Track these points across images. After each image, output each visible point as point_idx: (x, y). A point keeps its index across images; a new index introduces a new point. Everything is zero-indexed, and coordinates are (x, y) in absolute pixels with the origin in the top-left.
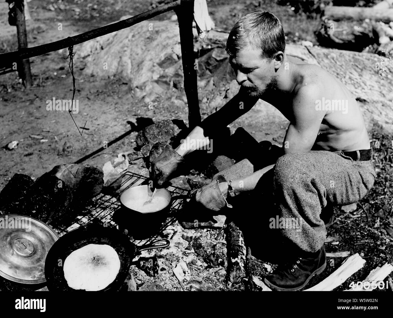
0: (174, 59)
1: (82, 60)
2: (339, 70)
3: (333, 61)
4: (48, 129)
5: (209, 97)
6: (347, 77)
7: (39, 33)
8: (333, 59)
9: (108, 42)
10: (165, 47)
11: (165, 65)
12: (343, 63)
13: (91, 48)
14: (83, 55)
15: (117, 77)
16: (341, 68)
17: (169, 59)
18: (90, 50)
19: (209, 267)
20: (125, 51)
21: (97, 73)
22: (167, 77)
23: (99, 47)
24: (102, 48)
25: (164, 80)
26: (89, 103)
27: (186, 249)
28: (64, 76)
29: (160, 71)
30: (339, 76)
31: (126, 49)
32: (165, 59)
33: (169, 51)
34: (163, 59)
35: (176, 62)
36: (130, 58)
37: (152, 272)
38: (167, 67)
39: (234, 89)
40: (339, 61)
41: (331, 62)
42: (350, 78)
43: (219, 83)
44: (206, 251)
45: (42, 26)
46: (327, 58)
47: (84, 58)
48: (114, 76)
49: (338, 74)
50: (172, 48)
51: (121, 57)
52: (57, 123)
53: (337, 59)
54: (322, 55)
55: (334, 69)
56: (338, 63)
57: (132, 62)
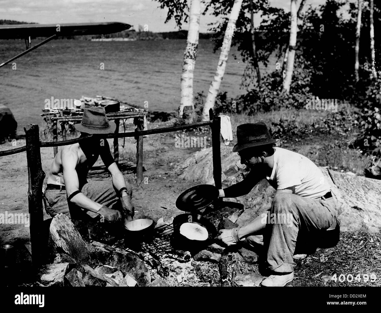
0: (236, 170)
1: (182, 170)
2: (349, 187)
3: (347, 181)
4: (141, 206)
5: (254, 198)
6: (354, 192)
7: (162, 152)
8: (348, 179)
9: (201, 159)
10: (232, 161)
11: (228, 173)
12: (355, 183)
13: (190, 162)
14: (183, 166)
15: (199, 181)
16: (352, 186)
17: (232, 170)
18: (189, 164)
19: (201, 282)
20: (208, 163)
21: (187, 178)
22: (228, 181)
23: (195, 161)
24: (196, 163)
25: (226, 183)
26: (174, 195)
27: (191, 270)
28: (165, 178)
29: (225, 177)
30: (347, 191)
31: (208, 162)
32: (230, 169)
33: (233, 164)
34: (228, 169)
35: (236, 172)
36: (209, 168)
37: (163, 275)
38: (230, 175)
39: (269, 192)
40: (352, 182)
41: (345, 181)
42: (356, 194)
43: (262, 188)
44: (202, 273)
45: (166, 148)
46: (343, 178)
47: (184, 169)
48: (197, 180)
49: (347, 190)
50: (236, 162)
51: (204, 168)
52: (148, 203)
53: (351, 180)
54: (339, 176)
55: (345, 186)
56: (350, 182)
57: (209, 171)
